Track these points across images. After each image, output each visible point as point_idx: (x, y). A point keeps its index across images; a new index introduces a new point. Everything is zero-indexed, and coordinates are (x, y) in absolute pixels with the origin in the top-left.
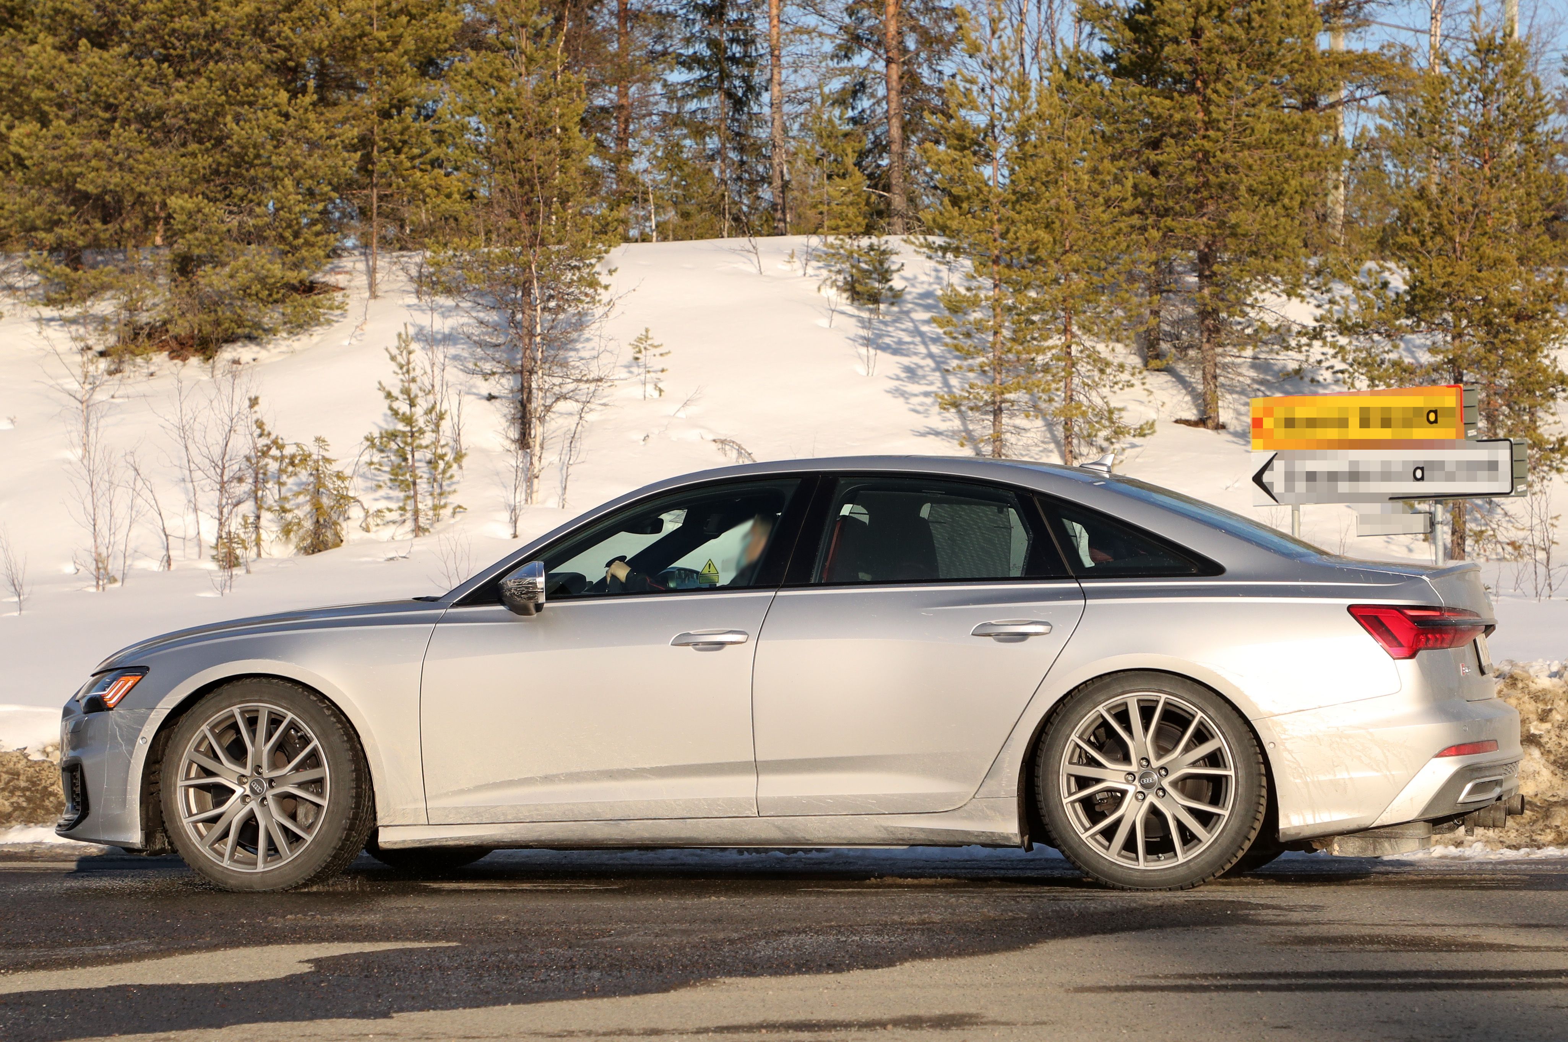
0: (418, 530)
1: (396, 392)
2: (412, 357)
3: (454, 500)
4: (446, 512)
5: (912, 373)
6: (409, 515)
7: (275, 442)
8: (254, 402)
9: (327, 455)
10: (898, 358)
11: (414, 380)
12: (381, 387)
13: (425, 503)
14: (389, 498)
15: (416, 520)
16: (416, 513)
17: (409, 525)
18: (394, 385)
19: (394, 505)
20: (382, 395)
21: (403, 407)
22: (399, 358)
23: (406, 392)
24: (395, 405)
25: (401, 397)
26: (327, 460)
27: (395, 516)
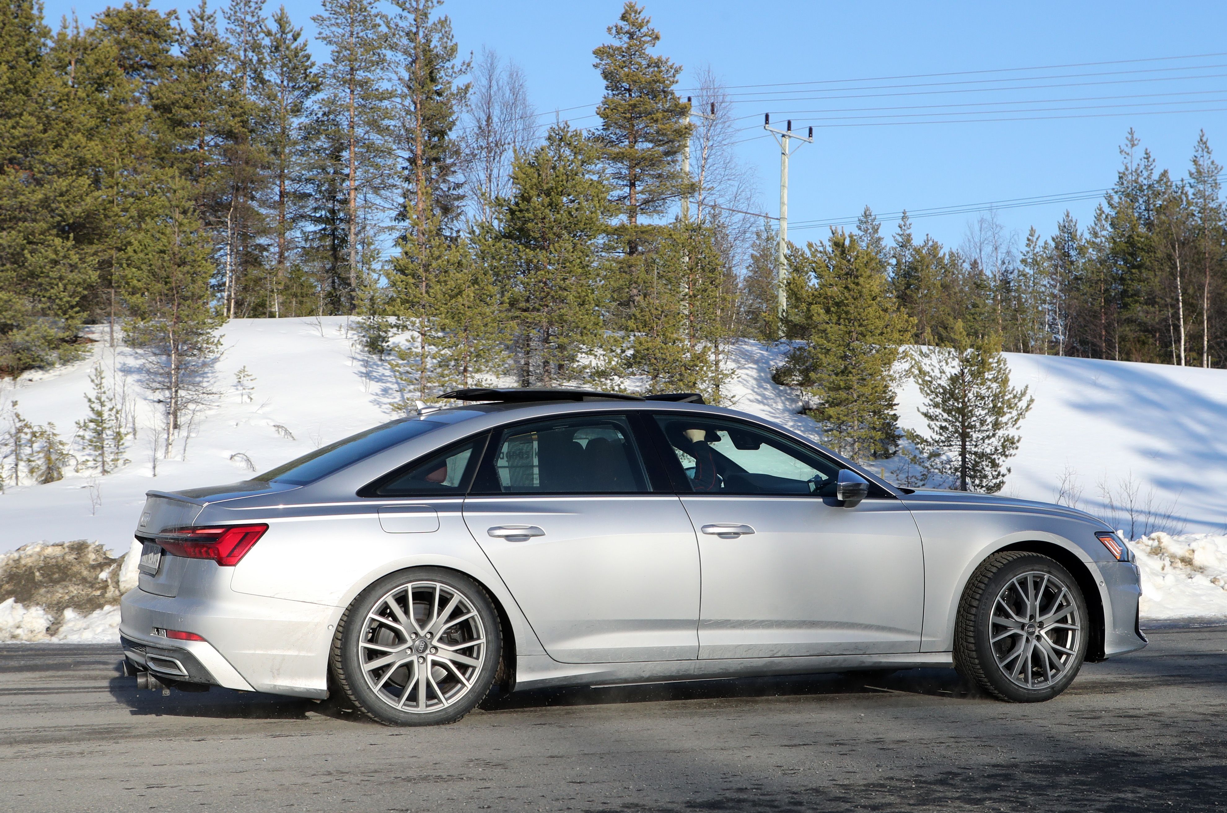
0: (105, 472)
1: (93, 399)
2: (103, 380)
3: (125, 456)
4: (121, 462)
5: (385, 391)
6: (99, 464)
7: (26, 425)
8: (15, 404)
9: (55, 432)
10: (380, 384)
11: (104, 393)
12: (86, 396)
13: (109, 458)
14: (89, 455)
15: (103, 466)
16: (103, 463)
17: (100, 469)
18: (93, 395)
19: (90, 458)
20: (86, 400)
21: (97, 407)
22: (96, 381)
23: (98, 398)
24: (93, 406)
25: (96, 401)
26: (54, 435)
27: (91, 464)
